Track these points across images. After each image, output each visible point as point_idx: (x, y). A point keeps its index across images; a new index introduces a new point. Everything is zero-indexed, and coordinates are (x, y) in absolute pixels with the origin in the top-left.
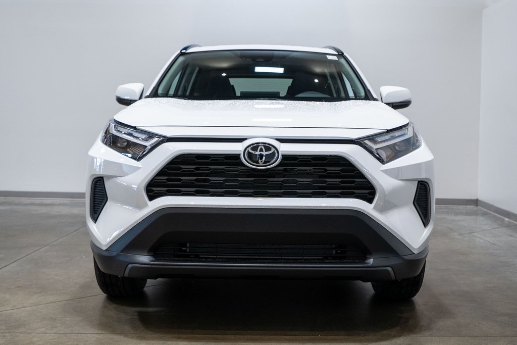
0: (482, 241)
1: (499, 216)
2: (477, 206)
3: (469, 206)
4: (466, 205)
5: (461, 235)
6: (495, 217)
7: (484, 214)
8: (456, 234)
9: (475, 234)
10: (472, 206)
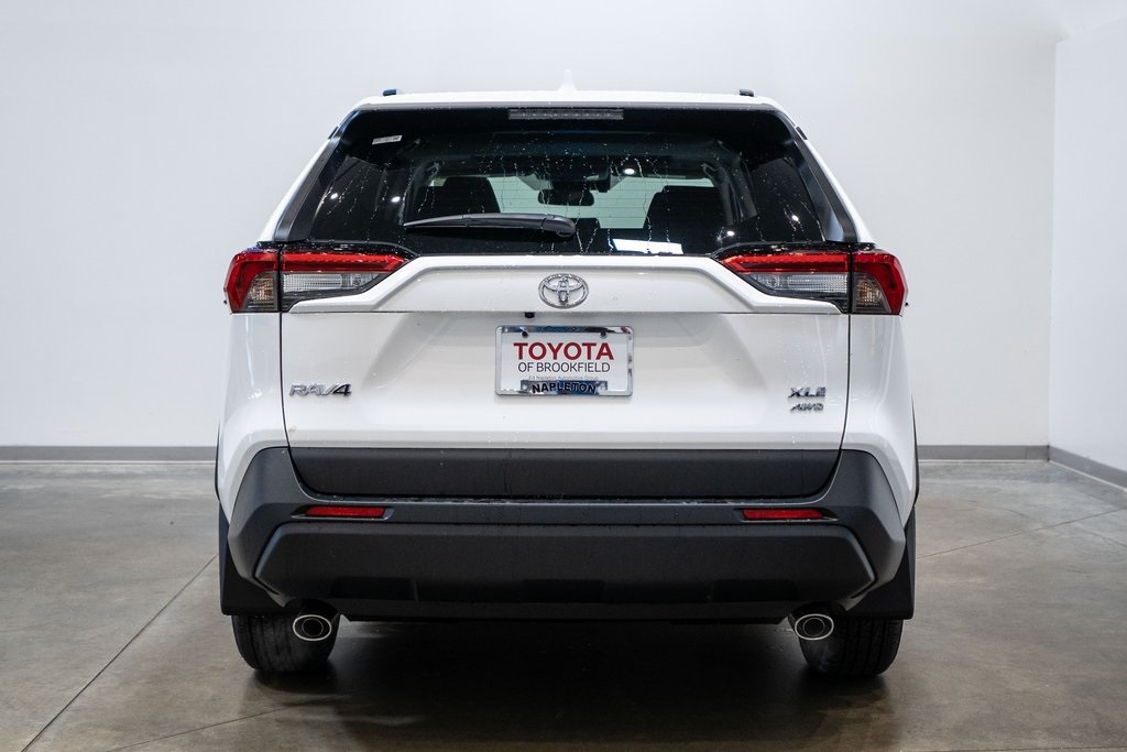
0: (1100, 540)
1: (1104, 482)
2: (1048, 460)
3: (1033, 461)
4: (1026, 458)
5: (1051, 527)
6: (1094, 485)
7: (1071, 479)
8: (1039, 526)
9: (1078, 525)
10: (1038, 461)
